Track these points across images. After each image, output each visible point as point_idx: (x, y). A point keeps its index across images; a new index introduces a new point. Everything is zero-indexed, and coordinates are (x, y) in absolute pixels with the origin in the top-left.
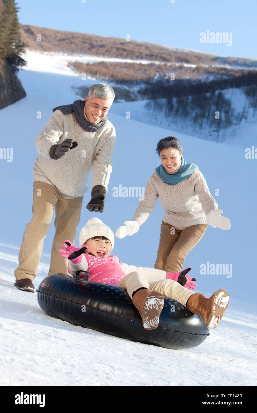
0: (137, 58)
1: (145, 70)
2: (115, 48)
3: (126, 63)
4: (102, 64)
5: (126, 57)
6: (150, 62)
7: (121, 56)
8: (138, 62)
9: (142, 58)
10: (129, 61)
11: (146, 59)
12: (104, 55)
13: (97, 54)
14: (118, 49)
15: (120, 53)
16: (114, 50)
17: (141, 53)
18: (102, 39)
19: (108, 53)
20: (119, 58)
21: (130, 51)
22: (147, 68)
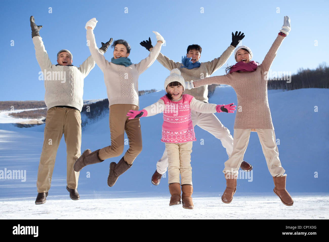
0: (39, 107)
1: (44, 112)
2: (29, 105)
3: (35, 110)
4: (24, 112)
5: (34, 108)
6: (45, 108)
7: (32, 108)
8: (40, 109)
9: (41, 107)
10: (36, 109)
11: (43, 107)
12: (24, 108)
13: (21, 108)
14: (30, 105)
15: (32, 106)
16: (29, 106)
17: (41, 105)
18: (22, 102)
19: (26, 107)
20: (32, 109)
21: (36, 105)
22: (44, 110)
